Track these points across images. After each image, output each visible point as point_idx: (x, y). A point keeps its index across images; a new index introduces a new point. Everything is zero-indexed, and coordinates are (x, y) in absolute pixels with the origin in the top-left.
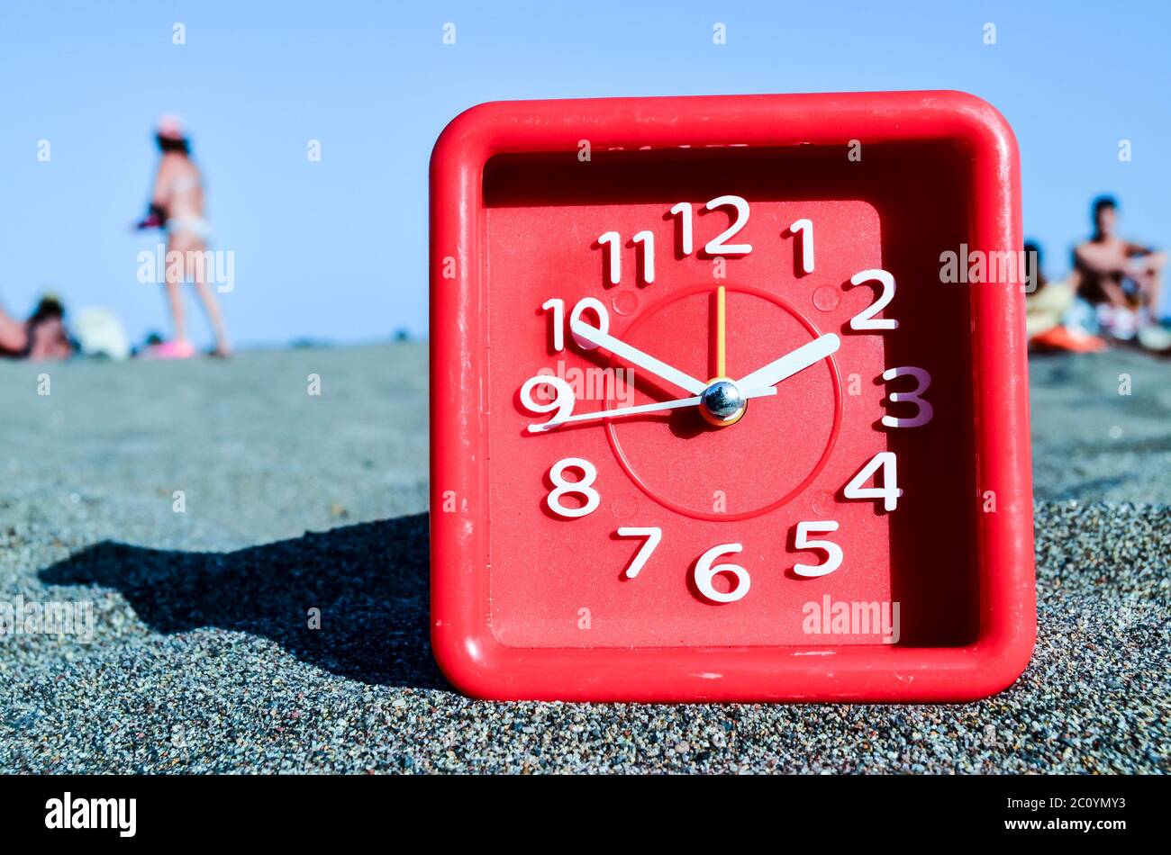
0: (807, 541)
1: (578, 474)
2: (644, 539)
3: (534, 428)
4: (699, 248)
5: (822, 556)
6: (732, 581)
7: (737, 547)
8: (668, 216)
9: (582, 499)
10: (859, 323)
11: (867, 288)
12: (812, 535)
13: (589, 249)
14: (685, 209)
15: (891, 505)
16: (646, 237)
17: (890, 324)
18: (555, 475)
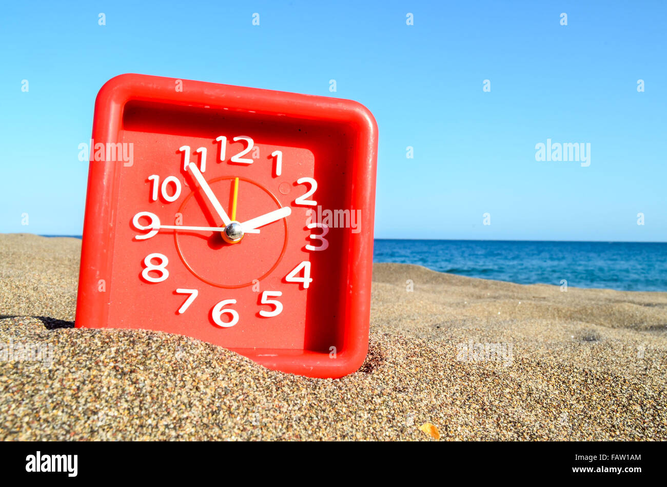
0: (267, 300)
1: (159, 261)
2: (189, 295)
3: (138, 237)
4: (228, 159)
5: (273, 307)
6: (230, 317)
7: (234, 301)
8: (215, 142)
9: (160, 274)
10: (299, 201)
11: (304, 186)
12: (269, 297)
13: (175, 153)
14: (223, 139)
15: (306, 286)
16: (203, 150)
17: (314, 203)
18: (147, 261)
